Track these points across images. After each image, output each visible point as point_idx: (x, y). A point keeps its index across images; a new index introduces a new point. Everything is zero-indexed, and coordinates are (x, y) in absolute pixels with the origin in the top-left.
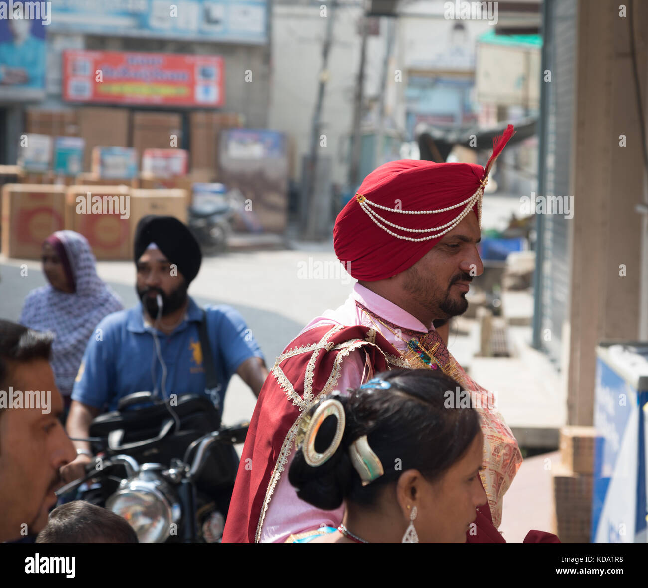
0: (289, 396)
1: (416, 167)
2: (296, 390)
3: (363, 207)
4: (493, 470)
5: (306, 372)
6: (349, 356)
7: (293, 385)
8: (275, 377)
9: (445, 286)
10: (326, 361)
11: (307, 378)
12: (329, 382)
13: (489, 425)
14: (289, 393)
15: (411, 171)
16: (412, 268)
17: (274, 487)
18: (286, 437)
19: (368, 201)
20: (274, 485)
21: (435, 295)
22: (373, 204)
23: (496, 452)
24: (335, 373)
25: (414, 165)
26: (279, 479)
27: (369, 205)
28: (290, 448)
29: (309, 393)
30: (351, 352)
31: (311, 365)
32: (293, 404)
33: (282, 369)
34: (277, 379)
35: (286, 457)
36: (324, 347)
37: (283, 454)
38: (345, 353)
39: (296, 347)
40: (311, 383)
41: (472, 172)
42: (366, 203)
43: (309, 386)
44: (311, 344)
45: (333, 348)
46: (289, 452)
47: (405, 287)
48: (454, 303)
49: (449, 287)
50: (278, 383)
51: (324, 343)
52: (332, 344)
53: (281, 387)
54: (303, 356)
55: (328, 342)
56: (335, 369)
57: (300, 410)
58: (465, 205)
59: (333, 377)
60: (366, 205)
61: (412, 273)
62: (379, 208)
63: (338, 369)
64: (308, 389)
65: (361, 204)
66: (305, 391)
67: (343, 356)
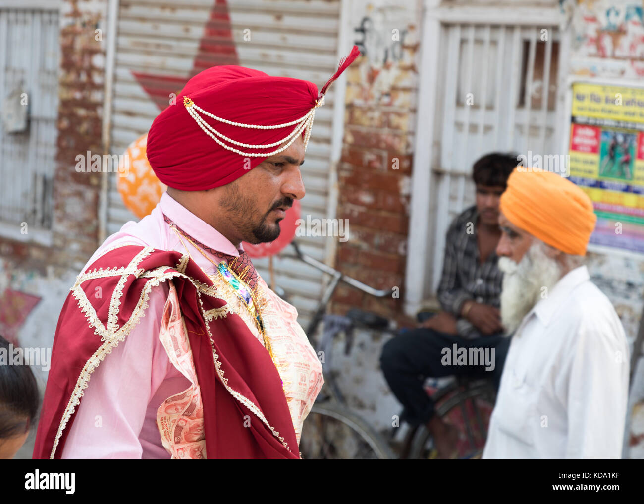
0: (91, 323)
1: (250, 76)
2: (99, 318)
3: (189, 111)
4: (299, 400)
5: (113, 299)
6: (158, 287)
7: (96, 311)
8: (76, 299)
9: (264, 209)
10: (134, 288)
11: (113, 306)
12: (134, 313)
13: (294, 350)
14: (91, 320)
15: (245, 81)
16: (233, 184)
17: (67, 421)
18: (84, 369)
19: (196, 107)
20: (67, 420)
21: (251, 217)
22: (201, 110)
23: (302, 381)
24: (142, 303)
25: (248, 74)
26: (73, 413)
27: (196, 110)
28: (87, 380)
29: (114, 323)
30: (161, 283)
31: (118, 292)
32: (95, 333)
33: (85, 290)
34: (78, 301)
35: (82, 390)
36: (133, 273)
37: (79, 386)
38: (153, 283)
39: (101, 268)
40: (118, 312)
41: (309, 91)
42: (194, 108)
43: (115, 315)
44: (119, 267)
45: (141, 275)
46: (86, 385)
47: (223, 203)
48: (268, 230)
49: (268, 212)
50: (79, 307)
51: (132, 269)
52: (142, 270)
53: (82, 311)
54: (109, 280)
55: (139, 267)
56: (142, 299)
57: (102, 341)
58: (297, 125)
59: (140, 307)
60: (193, 110)
61: (232, 189)
62: (207, 116)
63: (145, 300)
64: (113, 318)
65: (188, 108)
66: (110, 320)
67: (152, 286)
